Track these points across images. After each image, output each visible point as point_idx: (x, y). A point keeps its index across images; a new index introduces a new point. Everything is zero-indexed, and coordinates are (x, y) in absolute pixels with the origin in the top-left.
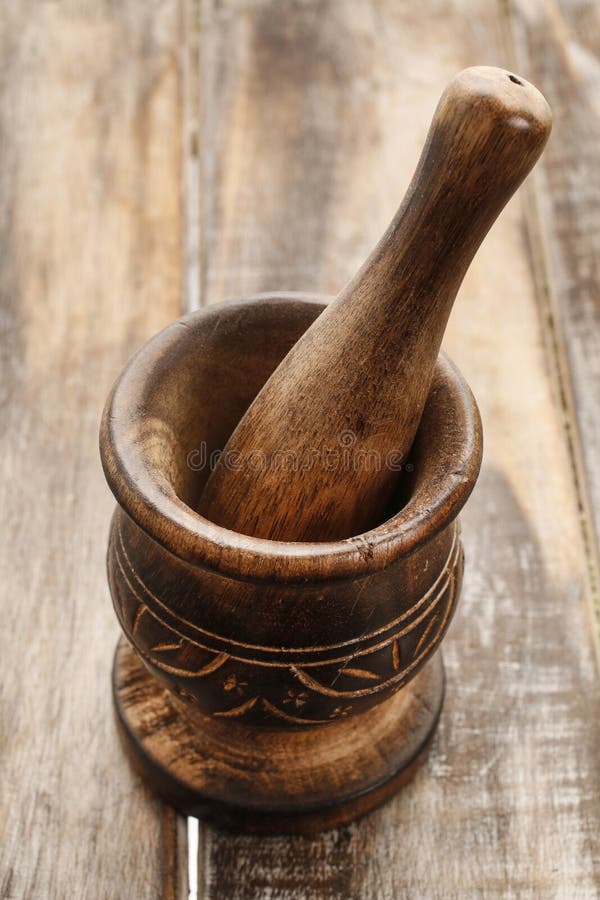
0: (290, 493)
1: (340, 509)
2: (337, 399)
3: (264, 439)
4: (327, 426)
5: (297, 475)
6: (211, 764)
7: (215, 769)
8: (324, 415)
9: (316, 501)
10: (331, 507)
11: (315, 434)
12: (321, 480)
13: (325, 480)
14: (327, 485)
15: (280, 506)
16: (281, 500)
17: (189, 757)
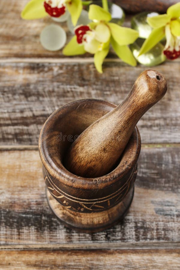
0: (85, 160)
1: (97, 167)
2: (100, 142)
3: (82, 144)
4: (96, 147)
5: (87, 156)
6: (65, 211)
7: (65, 213)
8: (96, 144)
9: (91, 164)
10: (94, 166)
11: (93, 148)
12: (93, 159)
13: (94, 160)
14: (94, 161)
15: (82, 162)
16: (82, 161)
17: (60, 208)
